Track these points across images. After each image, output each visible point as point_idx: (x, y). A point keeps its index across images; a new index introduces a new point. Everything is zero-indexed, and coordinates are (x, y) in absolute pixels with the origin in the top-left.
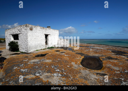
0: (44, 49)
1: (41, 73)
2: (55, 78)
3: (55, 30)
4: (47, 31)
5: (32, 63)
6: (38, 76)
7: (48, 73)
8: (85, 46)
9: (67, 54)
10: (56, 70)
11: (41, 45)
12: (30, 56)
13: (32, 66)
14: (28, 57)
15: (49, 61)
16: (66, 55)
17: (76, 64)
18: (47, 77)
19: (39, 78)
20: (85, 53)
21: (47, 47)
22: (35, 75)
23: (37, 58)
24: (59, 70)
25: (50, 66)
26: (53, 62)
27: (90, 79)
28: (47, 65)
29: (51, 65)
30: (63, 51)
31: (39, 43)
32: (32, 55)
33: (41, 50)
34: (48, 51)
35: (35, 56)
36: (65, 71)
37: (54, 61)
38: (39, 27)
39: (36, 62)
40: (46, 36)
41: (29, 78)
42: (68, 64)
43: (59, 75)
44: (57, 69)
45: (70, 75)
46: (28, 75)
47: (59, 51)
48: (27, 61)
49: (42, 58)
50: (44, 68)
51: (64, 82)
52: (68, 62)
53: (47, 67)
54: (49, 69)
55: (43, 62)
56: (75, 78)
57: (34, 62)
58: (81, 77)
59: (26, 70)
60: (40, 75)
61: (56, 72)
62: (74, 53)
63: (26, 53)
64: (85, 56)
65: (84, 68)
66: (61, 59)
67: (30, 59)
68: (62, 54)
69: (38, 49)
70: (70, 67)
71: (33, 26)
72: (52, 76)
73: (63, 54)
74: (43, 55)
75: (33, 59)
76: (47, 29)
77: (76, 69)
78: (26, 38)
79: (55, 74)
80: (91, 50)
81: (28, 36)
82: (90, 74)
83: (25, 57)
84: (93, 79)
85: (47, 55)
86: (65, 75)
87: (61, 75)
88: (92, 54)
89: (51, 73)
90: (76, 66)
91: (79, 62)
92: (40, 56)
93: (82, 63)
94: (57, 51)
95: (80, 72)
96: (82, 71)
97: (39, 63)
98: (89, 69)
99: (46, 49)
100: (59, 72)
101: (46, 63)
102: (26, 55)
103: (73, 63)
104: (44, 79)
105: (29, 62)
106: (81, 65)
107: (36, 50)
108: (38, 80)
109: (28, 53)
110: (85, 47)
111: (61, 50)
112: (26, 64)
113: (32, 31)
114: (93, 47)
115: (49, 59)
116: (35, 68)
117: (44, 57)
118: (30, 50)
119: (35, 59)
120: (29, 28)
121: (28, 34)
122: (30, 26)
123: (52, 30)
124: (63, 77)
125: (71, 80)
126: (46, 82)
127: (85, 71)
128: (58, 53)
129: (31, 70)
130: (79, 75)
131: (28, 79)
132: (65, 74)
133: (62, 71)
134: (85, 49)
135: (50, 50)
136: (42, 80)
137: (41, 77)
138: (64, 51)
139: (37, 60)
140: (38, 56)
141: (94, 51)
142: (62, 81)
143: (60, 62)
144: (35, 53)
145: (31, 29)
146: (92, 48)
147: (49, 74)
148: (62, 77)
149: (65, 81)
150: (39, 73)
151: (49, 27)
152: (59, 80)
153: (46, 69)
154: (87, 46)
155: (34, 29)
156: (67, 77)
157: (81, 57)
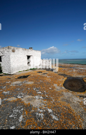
0: (26, 70)
1: (22, 95)
2: (37, 100)
3: (37, 51)
4: (29, 53)
5: (14, 85)
6: (19, 99)
7: (29, 95)
8: (68, 66)
9: (49, 75)
10: (38, 93)
11: (23, 66)
12: (13, 77)
13: (14, 88)
14: (10, 79)
15: (31, 83)
16: (48, 77)
17: (58, 85)
18: (29, 100)
19: (21, 101)
20: (68, 75)
21: (30, 68)
22: (17, 98)
23: (19, 79)
24: (40, 93)
25: (31, 88)
26: (34, 84)
27: (73, 101)
28: (29, 87)
29: (33, 87)
30: (45, 73)
31: (21, 64)
32: (14, 77)
33: (24, 71)
34: (30, 73)
35: (17, 78)
36: (47, 94)
37: (36, 83)
38: (21, 49)
39: (18, 84)
40: (29, 57)
41: (11, 100)
42: (50, 86)
43: (40, 98)
44: (38, 91)
45: (51, 97)
46: (10, 97)
47: (42, 72)
48: (10, 83)
49: (24, 80)
50: (25, 90)
51: (45, 105)
52: (50, 84)
53: (29, 89)
54: (31, 91)
55: (25, 84)
56: (56, 101)
57: (16, 84)
58: (63, 100)
59: (9, 92)
60: (22, 98)
61: (37, 94)
62: (56, 74)
63: (9, 75)
64: (68, 77)
65: (67, 90)
66: (44, 80)
67: (12, 81)
68: (44, 75)
69: (20, 71)
70: (52, 89)
71: (15, 48)
72: (34, 99)
73: (46, 75)
74: (25, 77)
75: (15, 81)
76: (29, 50)
77: (58, 91)
78: (9, 60)
79: (37, 97)
80: (74, 70)
81: (11, 58)
82: (73, 97)
83: (8, 79)
84: (76, 102)
85: (29, 76)
86: (46, 98)
87: (42, 98)
88: (75, 75)
89: (32, 95)
90: (58, 88)
91: (61, 84)
92: (23, 78)
93: (64, 85)
94: (39, 72)
95: (63, 95)
96: (64, 93)
97: (21, 85)
98: (71, 92)
99: (28, 70)
100: (40, 94)
101: (28, 85)
102: (9, 76)
103: (55, 85)
104: (25, 102)
105: (12, 84)
106: (63, 87)
107: (19, 71)
108: (20, 103)
109: (11, 75)
110: (68, 68)
111: (44, 71)
112: (8, 86)
113: (14, 53)
114: (77, 68)
115: (31, 81)
116: (17, 90)
117: (26, 78)
118: (12, 72)
119: (17, 81)
120: (11, 50)
121: (11, 56)
122: (12, 48)
123: (34, 51)
124: (45, 100)
125: (53, 103)
126: (28, 105)
127: (67, 93)
128: (40, 74)
129: (13, 92)
130: (61, 98)
131: (10, 102)
132: (47, 96)
133: (44, 93)
134: (68, 70)
135: (32, 72)
136: (23, 103)
137: (23, 100)
138: (47, 73)
139: (19, 82)
140: (20, 78)
141: (77, 72)
142: (43, 104)
143: (42, 84)
144: (17, 74)
145: (13, 51)
146: (75, 69)
147: (31, 96)
148: (43, 99)
149: (47, 104)
150: (21, 95)
151: (31, 48)
152: (40, 103)
153: (27, 91)
154: (70, 67)
155: (16, 51)
156: (48, 99)
157: (64, 78)
